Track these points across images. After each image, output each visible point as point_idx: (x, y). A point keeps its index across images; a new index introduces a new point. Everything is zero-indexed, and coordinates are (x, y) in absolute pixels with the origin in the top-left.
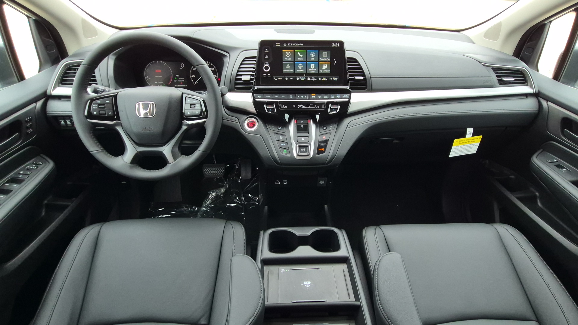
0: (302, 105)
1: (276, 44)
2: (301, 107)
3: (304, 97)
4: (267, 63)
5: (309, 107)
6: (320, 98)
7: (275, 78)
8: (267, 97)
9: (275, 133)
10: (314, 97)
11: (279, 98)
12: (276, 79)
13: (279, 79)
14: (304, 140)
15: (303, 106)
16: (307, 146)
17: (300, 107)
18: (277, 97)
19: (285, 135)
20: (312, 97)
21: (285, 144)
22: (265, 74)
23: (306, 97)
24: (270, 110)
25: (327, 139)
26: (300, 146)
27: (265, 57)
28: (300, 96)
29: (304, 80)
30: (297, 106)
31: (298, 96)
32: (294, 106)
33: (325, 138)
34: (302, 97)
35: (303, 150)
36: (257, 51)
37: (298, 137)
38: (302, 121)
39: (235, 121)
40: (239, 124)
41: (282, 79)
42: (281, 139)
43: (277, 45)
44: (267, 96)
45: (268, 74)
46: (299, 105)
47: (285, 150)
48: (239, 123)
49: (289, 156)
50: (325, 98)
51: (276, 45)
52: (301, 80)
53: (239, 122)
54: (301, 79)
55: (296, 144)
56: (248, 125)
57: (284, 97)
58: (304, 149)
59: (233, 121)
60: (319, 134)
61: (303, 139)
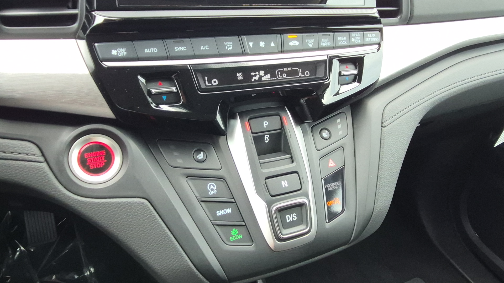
0: (262, 73)
2: (261, 77)
3: (268, 44)
5: (281, 75)
6: (311, 46)
8: (146, 51)
9: (189, 176)
10: (297, 43)
11: (191, 53)
14: (287, 185)
15: (265, 74)
16: (301, 205)
17: (257, 78)
18: (183, 49)
19: (221, 178)
20: (291, 44)
21: (229, 211)
23: (273, 45)
24: (164, 97)
25: (339, 166)
26: (281, 210)
28: (256, 44)
30: (247, 77)
31: (251, 44)
32: (240, 76)
33: (334, 164)
34: (262, 44)
35: (291, 219)
37: (266, 179)
38: (266, 124)
39: (26, 157)
40: (44, 165)
42: (211, 193)
44: (149, 47)
46: (253, 74)
47: (234, 231)
48: (46, 161)
49: (251, 248)
50: (324, 45)
53: (43, 155)
55: (269, 205)
56: (83, 163)
57: (206, 47)
58: (294, 215)
59: (13, 156)
60: (316, 155)
61: (285, 183)
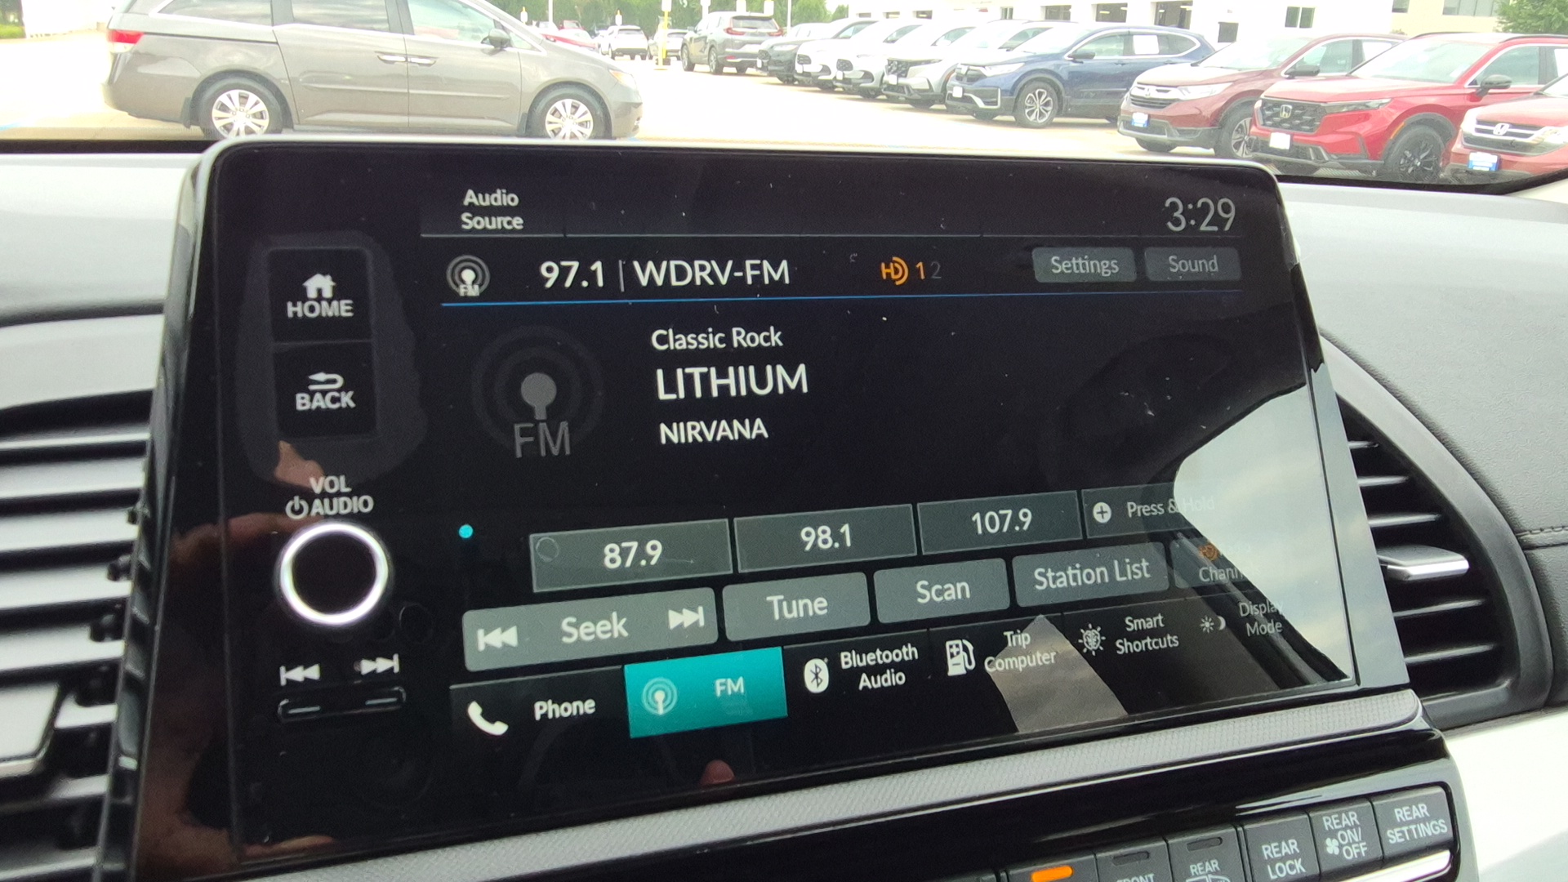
1: (470, 197)
4: (341, 484)
7: (475, 711)
12: (499, 729)
13: (543, 708)
22: (314, 672)
27: (302, 402)
29: (899, 679)
36: (153, 329)
41: (588, 707)
43: (476, 210)
45: (366, 667)
51: (469, 222)
52: (865, 682)
54: (856, 672)
